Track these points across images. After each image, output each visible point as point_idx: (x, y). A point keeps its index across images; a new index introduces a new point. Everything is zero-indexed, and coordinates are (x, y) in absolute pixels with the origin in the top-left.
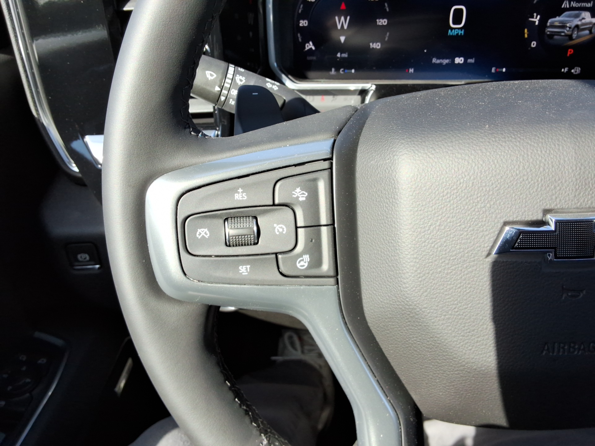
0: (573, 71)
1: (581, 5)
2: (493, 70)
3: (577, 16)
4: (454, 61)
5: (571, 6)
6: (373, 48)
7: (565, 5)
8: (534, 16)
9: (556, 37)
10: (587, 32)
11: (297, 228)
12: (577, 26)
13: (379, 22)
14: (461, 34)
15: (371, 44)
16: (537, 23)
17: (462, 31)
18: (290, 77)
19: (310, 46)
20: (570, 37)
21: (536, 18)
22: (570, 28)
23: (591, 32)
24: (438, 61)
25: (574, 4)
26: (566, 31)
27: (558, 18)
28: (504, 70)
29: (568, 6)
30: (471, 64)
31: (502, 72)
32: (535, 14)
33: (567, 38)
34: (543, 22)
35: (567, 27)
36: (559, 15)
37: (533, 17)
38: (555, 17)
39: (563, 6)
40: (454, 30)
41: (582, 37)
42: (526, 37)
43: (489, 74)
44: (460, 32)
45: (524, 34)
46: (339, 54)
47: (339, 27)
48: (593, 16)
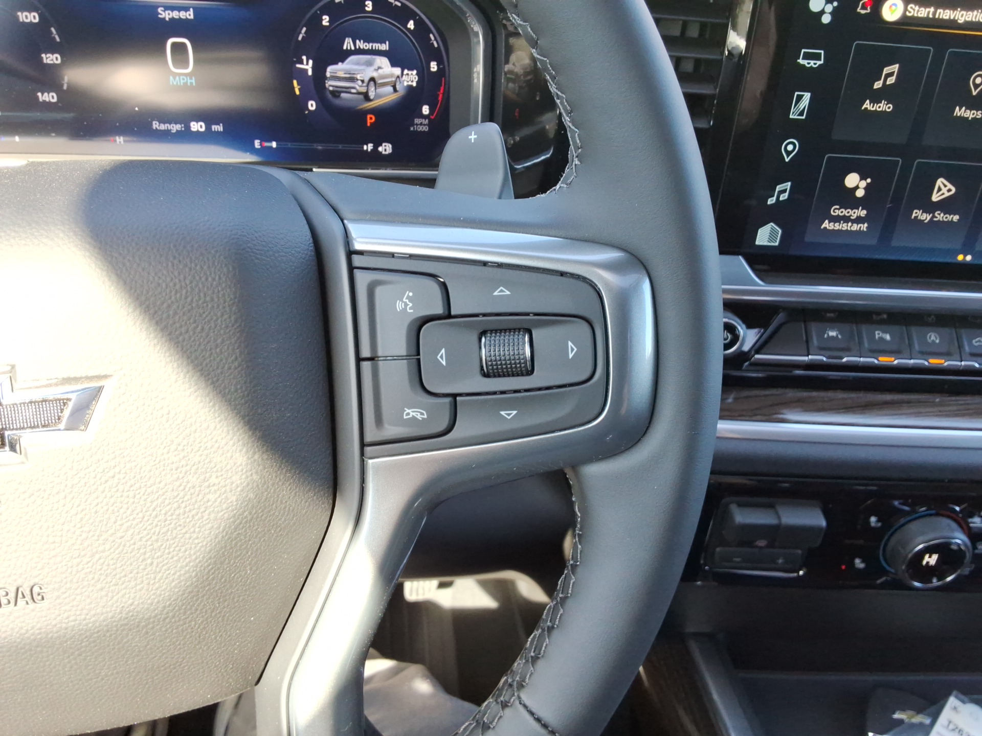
0: (380, 149)
1: (372, 46)
2: (257, 144)
3: (369, 64)
4: (190, 127)
5: (357, 47)
6: (44, 101)
7: (348, 44)
8: (302, 60)
9: (343, 95)
10: (390, 89)
12: (372, 79)
13: (47, 58)
14: (191, 83)
15: (39, 94)
16: (310, 73)
20: (366, 97)
21: (307, 64)
22: (363, 81)
23: (395, 90)
24: (163, 127)
25: (361, 44)
26: (358, 87)
27: (340, 66)
28: (274, 144)
29: (353, 48)
30: (218, 132)
31: (271, 147)
32: (304, 58)
33: (362, 96)
34: (320, 70)
35: (357, 80)
36: (343, 61)
37: (302, 63)
38: (337, 63)
39: (345, 48)
40: (177, 78)
41: (385, 97)
42: (297, 92)
43: (253, 150)
44: (189, 81)
45: (293, 88)
48: (392, 65)
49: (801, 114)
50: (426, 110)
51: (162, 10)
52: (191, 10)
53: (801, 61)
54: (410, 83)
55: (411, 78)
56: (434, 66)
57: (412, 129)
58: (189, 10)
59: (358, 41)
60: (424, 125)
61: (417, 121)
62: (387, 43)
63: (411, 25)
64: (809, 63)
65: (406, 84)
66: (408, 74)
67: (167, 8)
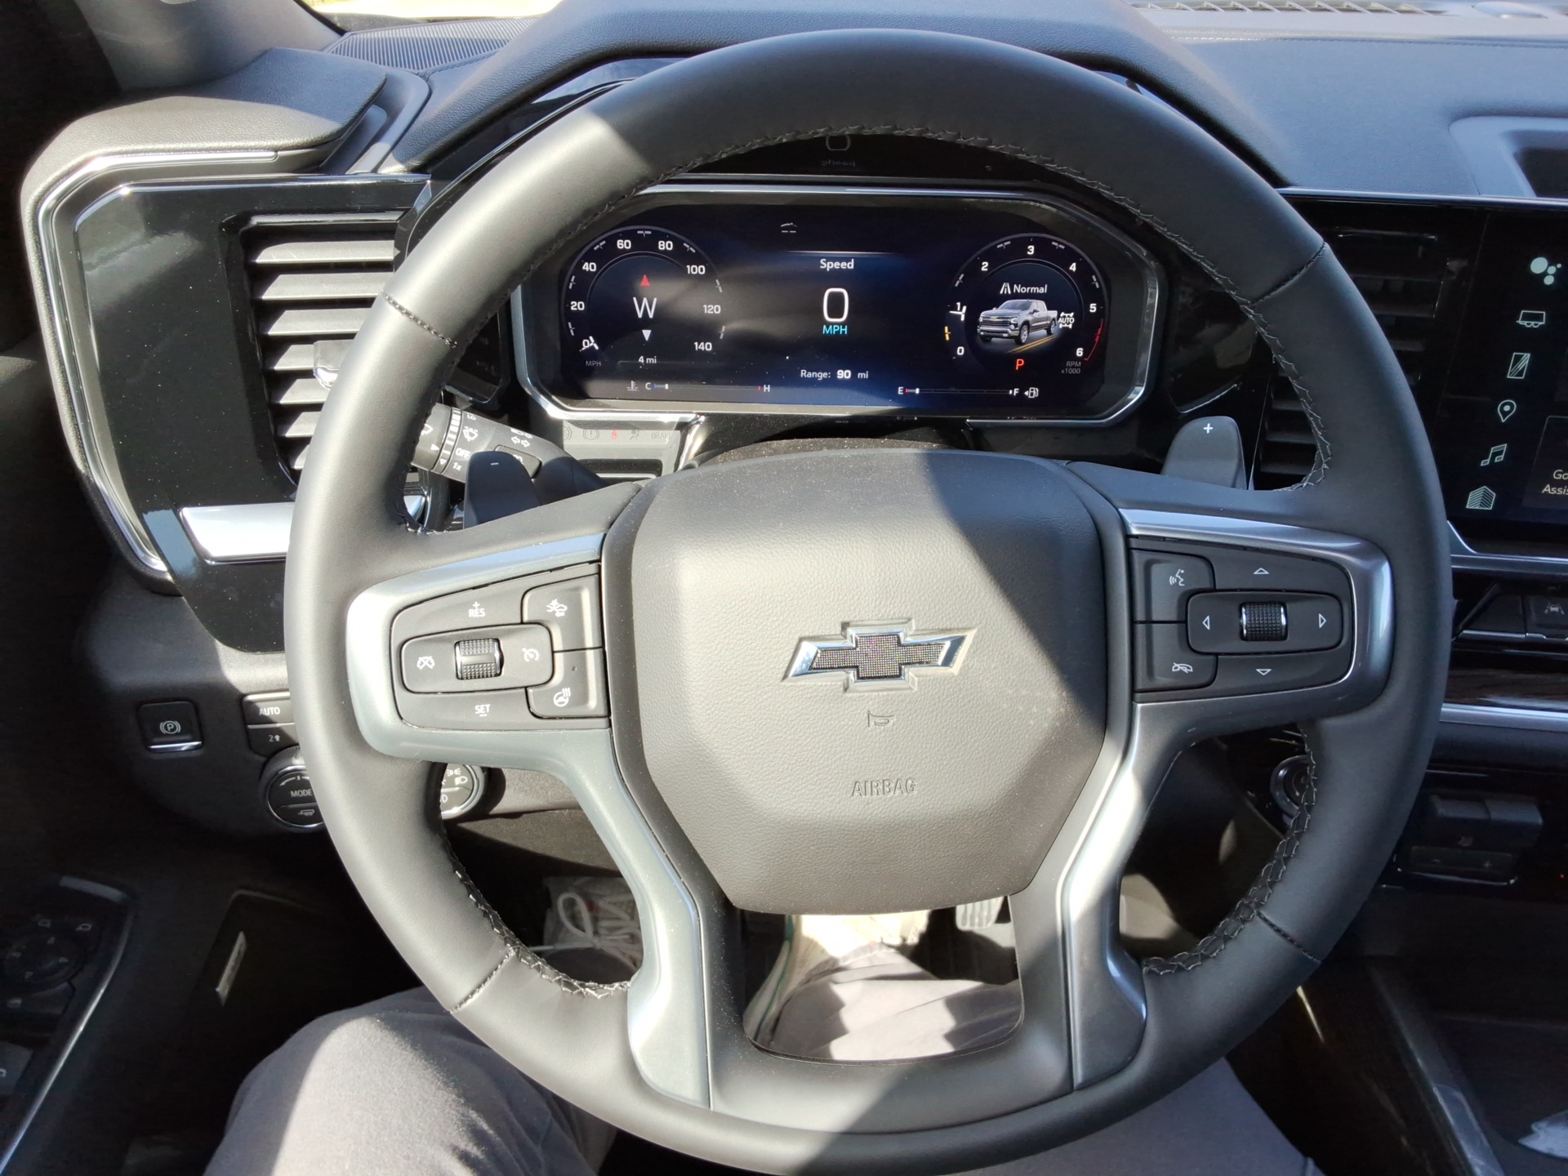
0: (1026, 393)
1: (1030, 290)
2: (900, 391)
3: (1025, 307)
4: (836, 375)
5: (1014, 292)
6: (700, 350)
7: (1005, 289)
8: (957, 306)
9: (994, 339)
10: (1044, 332)
11: (553, 652)
12: (1026, 323)
13: (708, 309)
14: (843, 332)
15: (696, 344)
16: (963, 319)
17: (844, 327)
18: (554, 397)
19: (590, 343)
20: (1018, 340)
21: (961, 310)
22: (1016, 325)
23: (1049, 333)
24: (810, 375)
25: (1018, 289)
26: (1010, 332)
27: (994, 311)
28: (917, 391)
29: (1010, 292)
30: (864, 380)
31: (914, 394)
32: (959, 304)
33: (1013, 340)
34: (973, 316)
35: (1011, 324)
36: (997, 307)
37: (956, 310)
38: (991, 309)
39: (1001, 292)
40: (831, 327)
41: (1037, 340)
42: (947, 338)
43: (894, 397)
44: (841, 330)
45: (944, 334)
46: (642, 357)
47: (640, 315)
48: (1049, 308)
49: (1520, 374)
50: (1080, 352)
51: (824, 261)
52: (853, 260)
53: (1520, 322)
54: (1066, 325)
55: (1067, 320)
56: (1093, 308)
57: (1063, 372)
58: (851, 261)
59: (1015, 286)
60: (1077, 367)
61: (1069, 364)
62: (1046, 286)
63: (1073, 267)
64: (1528, 324)
65: (1061, 326)
66: (1064, 317)
67: (829, 259)
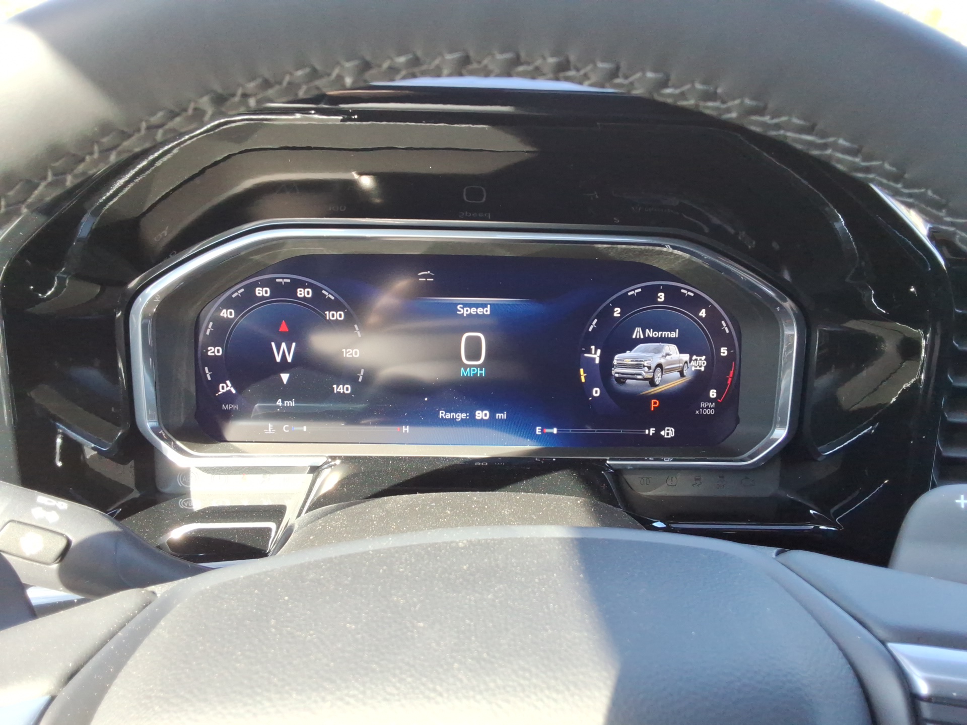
0: (662, 433)
1: (662, 334)
2: (538, 430)
3: (658, 351)
4: (475, 415)
5: (647, 336)
6: (338, 393)
7: (638, 333)
8: (591, 349)
9: (628, 381)
10: (677, 374)
12: (660, 366)
13: (346, 353)
14: (481, 374)
15: (335, 386)
16: (597, 361)
17: (481, 370)
19: (227, 387)
20: (652, 382)
21: (595, 353)
22: (649, 368)
23: (682, 375)
24: (448, 416)
25: (650, 333)
26: (644, 374)
27: (628, 353)
28: (555, 431)
29: (642, 337)
30: (502, 420)
31: (552, 434)
32: (593, 347)
33: (647, 382)
34: (607, 358)
35: (644, 366)
36: (631, 350)
37: (590, 352)
38: (624, 352)
39: (634, 337)
40: (468, 369)
41: (671, 382)
42: (583, 380)
43: (533, 436)
44: (479, 372)
45: (580, 376)
46: (280, 400)
47: (278, 359)
48: (681, 352)
50: (713, 394)
51: (460, 307)
52: (489, 306)
54: (698, 368)
55: (700, 363)
56: (724, 351)
57: (697, 412)
58: (487, 307)
59: (647, 330)
60: (711, 408)
61: (703, 405)
62: (677, 330)
63: (703, 313)
65: (693, 369)
66: (696, 360)
67: (465, 305)
